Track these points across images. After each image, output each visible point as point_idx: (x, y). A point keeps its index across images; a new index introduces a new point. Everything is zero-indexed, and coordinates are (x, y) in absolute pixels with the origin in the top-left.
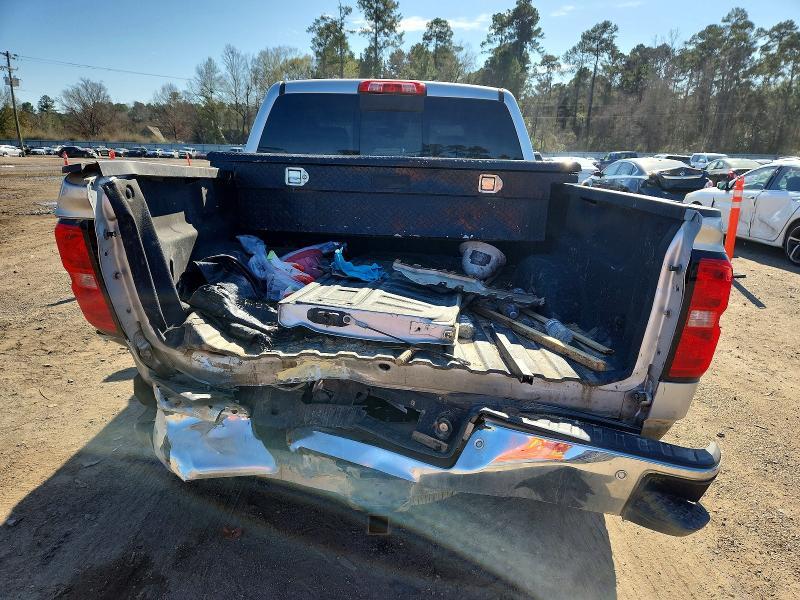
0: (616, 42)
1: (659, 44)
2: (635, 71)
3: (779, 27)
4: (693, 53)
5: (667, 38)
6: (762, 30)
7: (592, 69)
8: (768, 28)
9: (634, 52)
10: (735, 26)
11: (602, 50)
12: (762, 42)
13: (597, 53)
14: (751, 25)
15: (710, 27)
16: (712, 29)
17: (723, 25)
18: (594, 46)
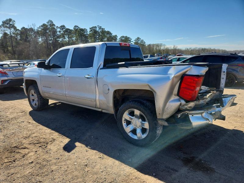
0: (15, 25)
1: (30, 27)
2: (25, 35)
3: (61, 26)
4: (41, 31)
5: (32, 26)
6: (58, 27)
7: (9, 33)
8: (59, 26)
9: (22, 29)
10: (50, 25)
11: (11, 27)
12: (58, 30)
13: (9, 28)
14: (55, 25)
15: (44, 24)
16: (44, 25)
17: (47, 24)
18: (8, 26)
